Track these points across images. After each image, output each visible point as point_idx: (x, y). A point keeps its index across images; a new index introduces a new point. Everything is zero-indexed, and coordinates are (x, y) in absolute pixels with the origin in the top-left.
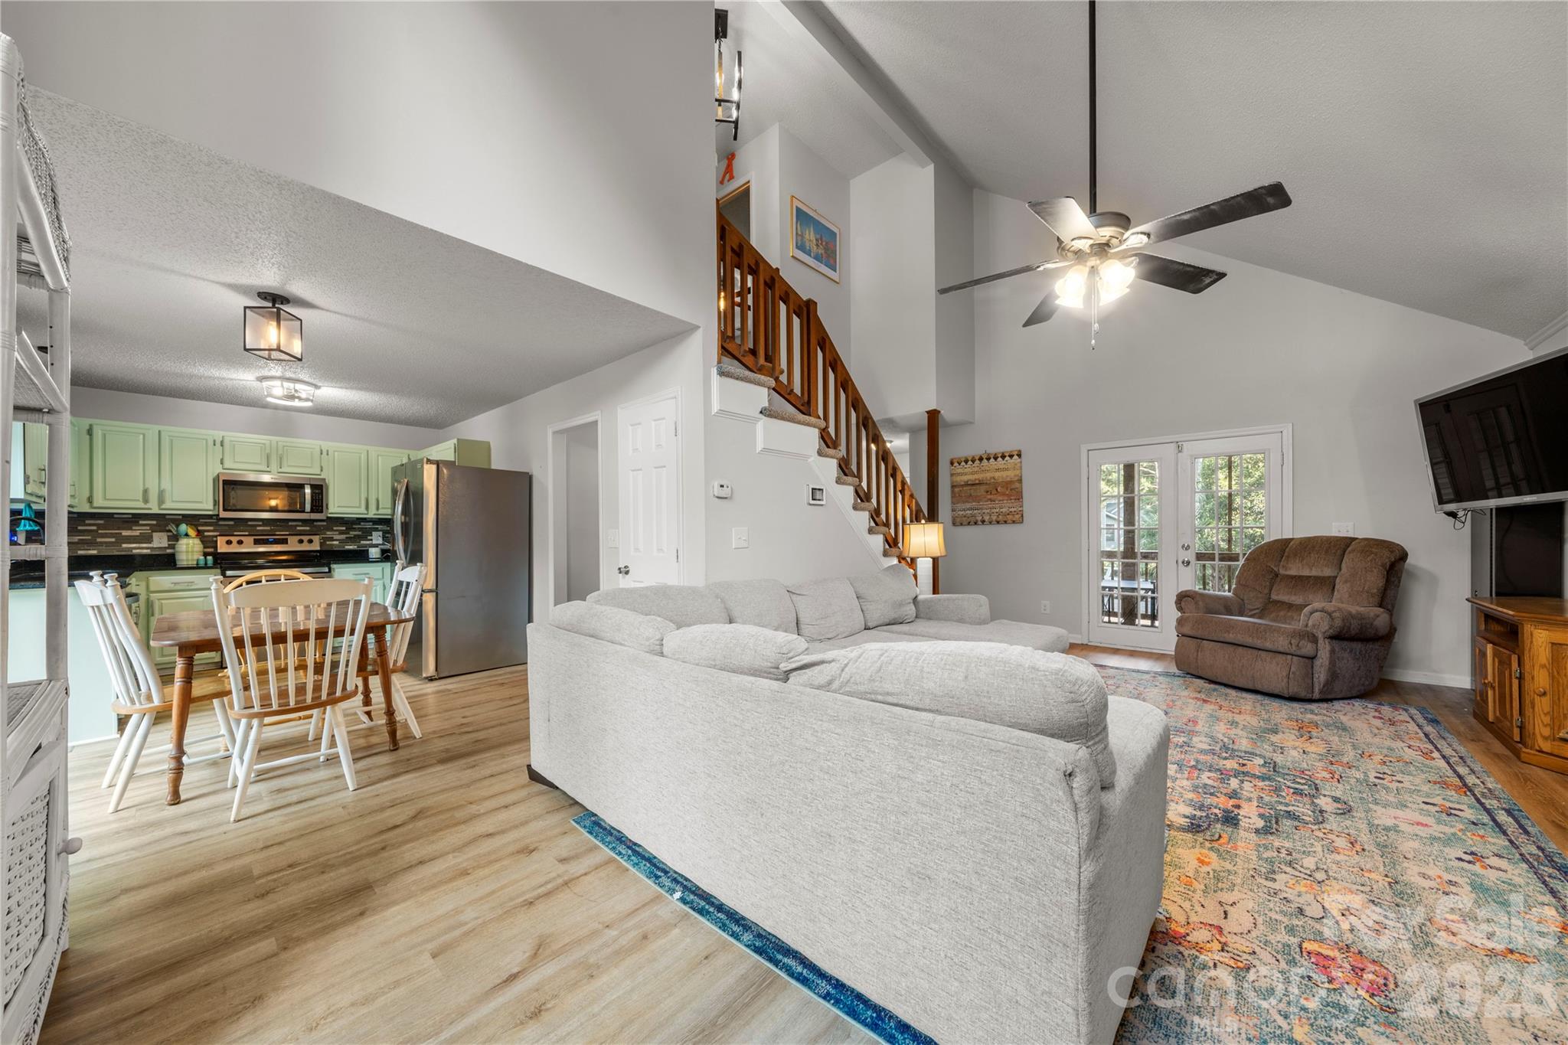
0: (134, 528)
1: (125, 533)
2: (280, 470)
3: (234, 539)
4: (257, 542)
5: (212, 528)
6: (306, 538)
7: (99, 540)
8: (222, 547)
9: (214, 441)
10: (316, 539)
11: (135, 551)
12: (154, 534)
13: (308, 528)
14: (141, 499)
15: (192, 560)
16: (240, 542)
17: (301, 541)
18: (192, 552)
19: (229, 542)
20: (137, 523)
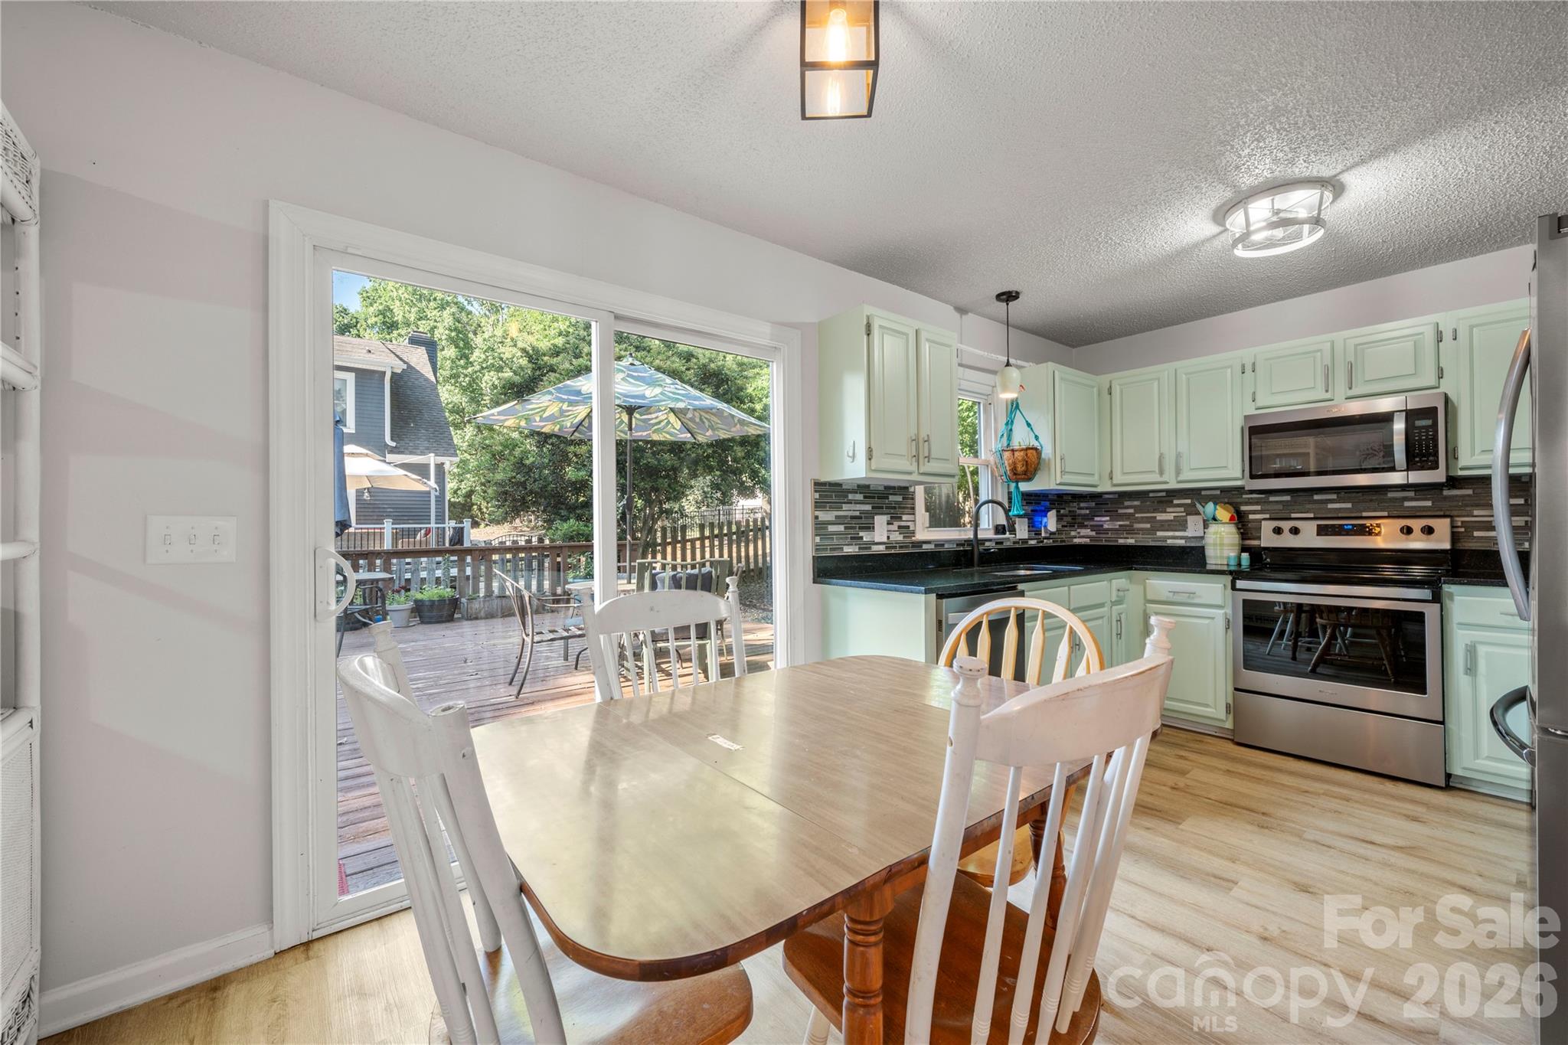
0: (1168, 510)
1: (1161, 517)
2: (1351, 393)
3: (1286, 525)
4: (1322, 531)
5: (1258, 508)
6: (1417, 524)
7: (1137, 526)
8: (1267, 539)
9: (1243, 366)
10: (1442, 526)
11: (1169, 542)
12: (1189, 517)
13: (1429, 503)
14: (1157, 471)
15: (1222, 557)
16: (1295, 531)
17: (1408, 531)
18: (1222, 545)
19: (1278, 531)
20: (1170, 503)
